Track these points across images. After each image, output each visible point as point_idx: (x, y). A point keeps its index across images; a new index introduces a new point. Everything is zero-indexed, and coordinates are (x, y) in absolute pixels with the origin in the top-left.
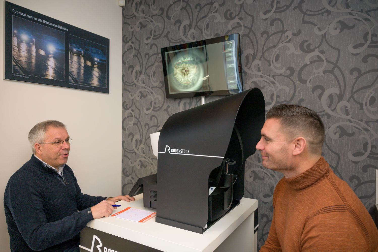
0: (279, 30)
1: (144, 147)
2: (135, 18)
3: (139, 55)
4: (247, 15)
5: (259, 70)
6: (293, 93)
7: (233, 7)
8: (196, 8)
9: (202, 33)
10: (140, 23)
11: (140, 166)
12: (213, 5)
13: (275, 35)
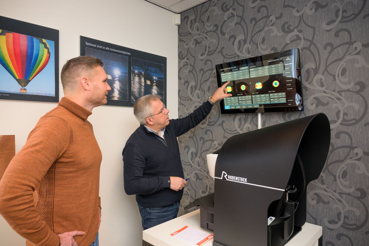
0: (346, 41)
1: (199, 160)
2: (190, 35)
3: (194, 71)
4: (307, 27)
5: (322, 85)
6: (363, 111)
7: (291, 19)
8: (251, 22)
9: (257, 47)
10: (195, 40)
11: (195, 178)
12: (269, 18)
13: (340, 47)
